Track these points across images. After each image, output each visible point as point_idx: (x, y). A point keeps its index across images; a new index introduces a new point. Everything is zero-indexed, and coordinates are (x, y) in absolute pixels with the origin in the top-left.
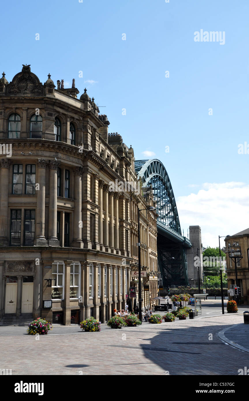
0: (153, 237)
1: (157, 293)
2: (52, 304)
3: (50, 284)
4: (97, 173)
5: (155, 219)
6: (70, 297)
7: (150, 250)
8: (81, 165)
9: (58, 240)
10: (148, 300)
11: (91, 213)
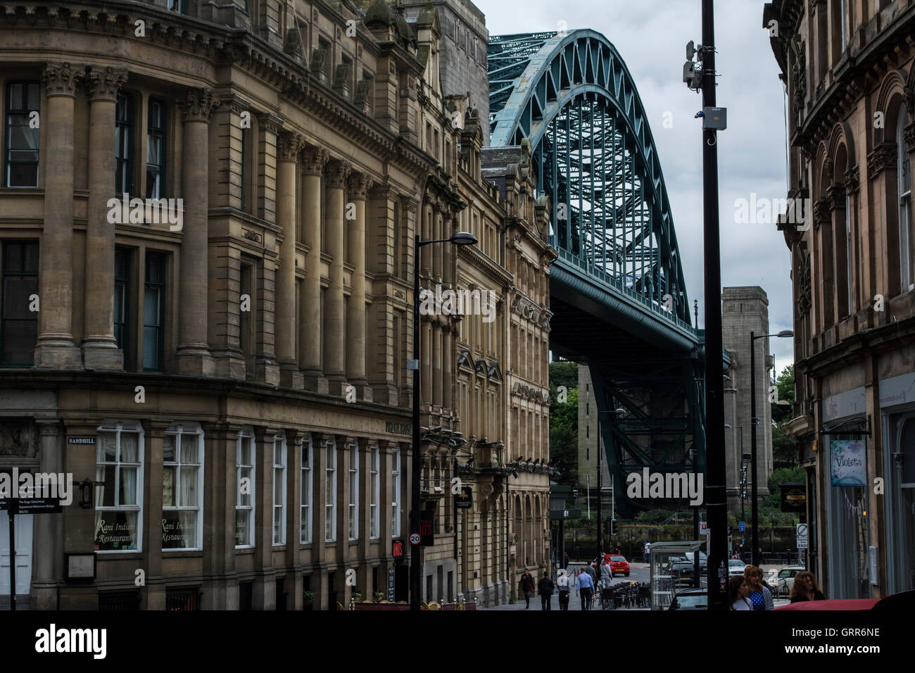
0: (530, 335)
1: (546, 539)
2: (98, 563)
3: (86, 499)
4: (271, 106)
5: (542, 266)
6: (165, 545)
7: (512, 382)
8: (208, 81)
9: (119, 347)
10: (502, 563)
11: (243, 254)
